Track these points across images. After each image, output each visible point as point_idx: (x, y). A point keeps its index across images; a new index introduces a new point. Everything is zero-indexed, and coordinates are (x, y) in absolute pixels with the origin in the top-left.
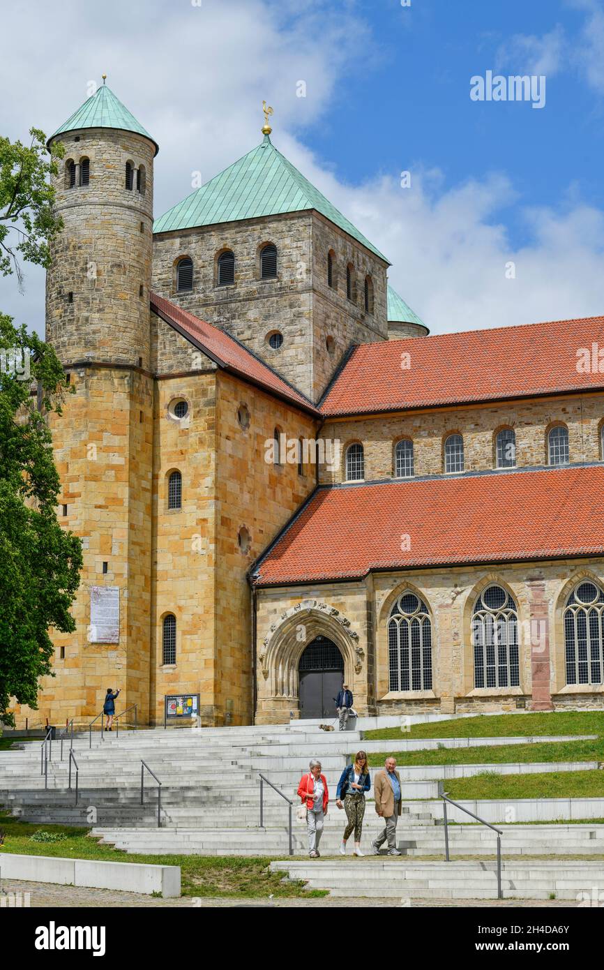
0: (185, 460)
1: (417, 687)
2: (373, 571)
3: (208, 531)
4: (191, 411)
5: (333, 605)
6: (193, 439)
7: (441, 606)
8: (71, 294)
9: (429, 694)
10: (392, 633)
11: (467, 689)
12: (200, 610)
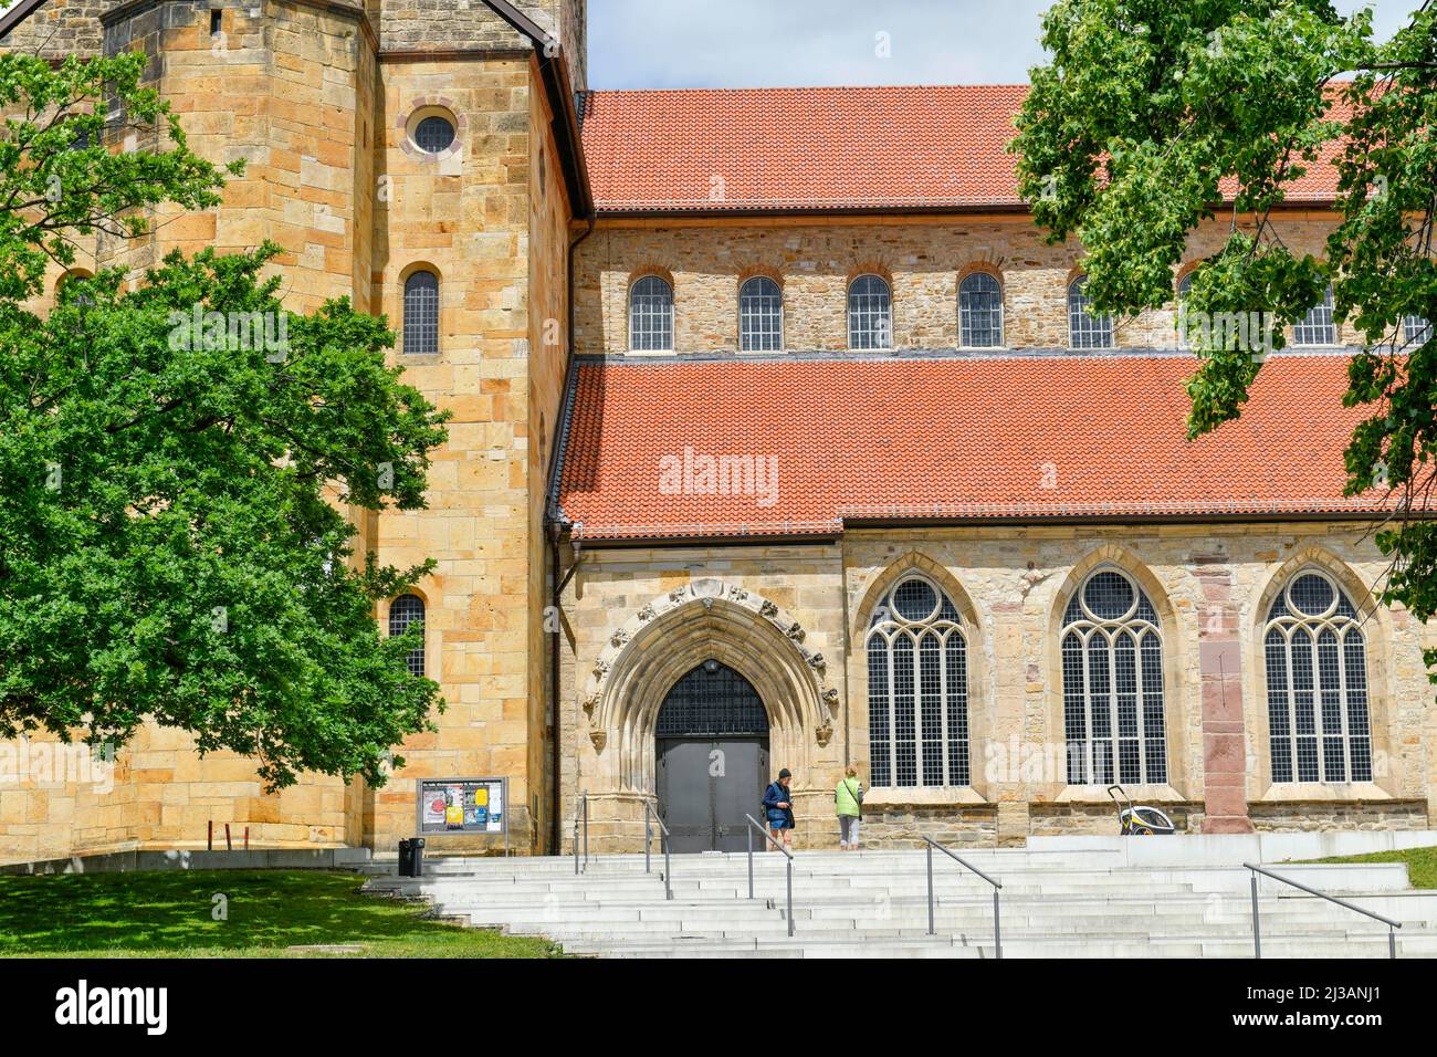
0: (450, 245)
1: (933, 780)
2: (848, 525)
3: (512, 409)
4: (466, 138)
5: (764, 592)
6: (472, 199)
7: (997, 608)
10: (876, 661)
12: (491, 587)
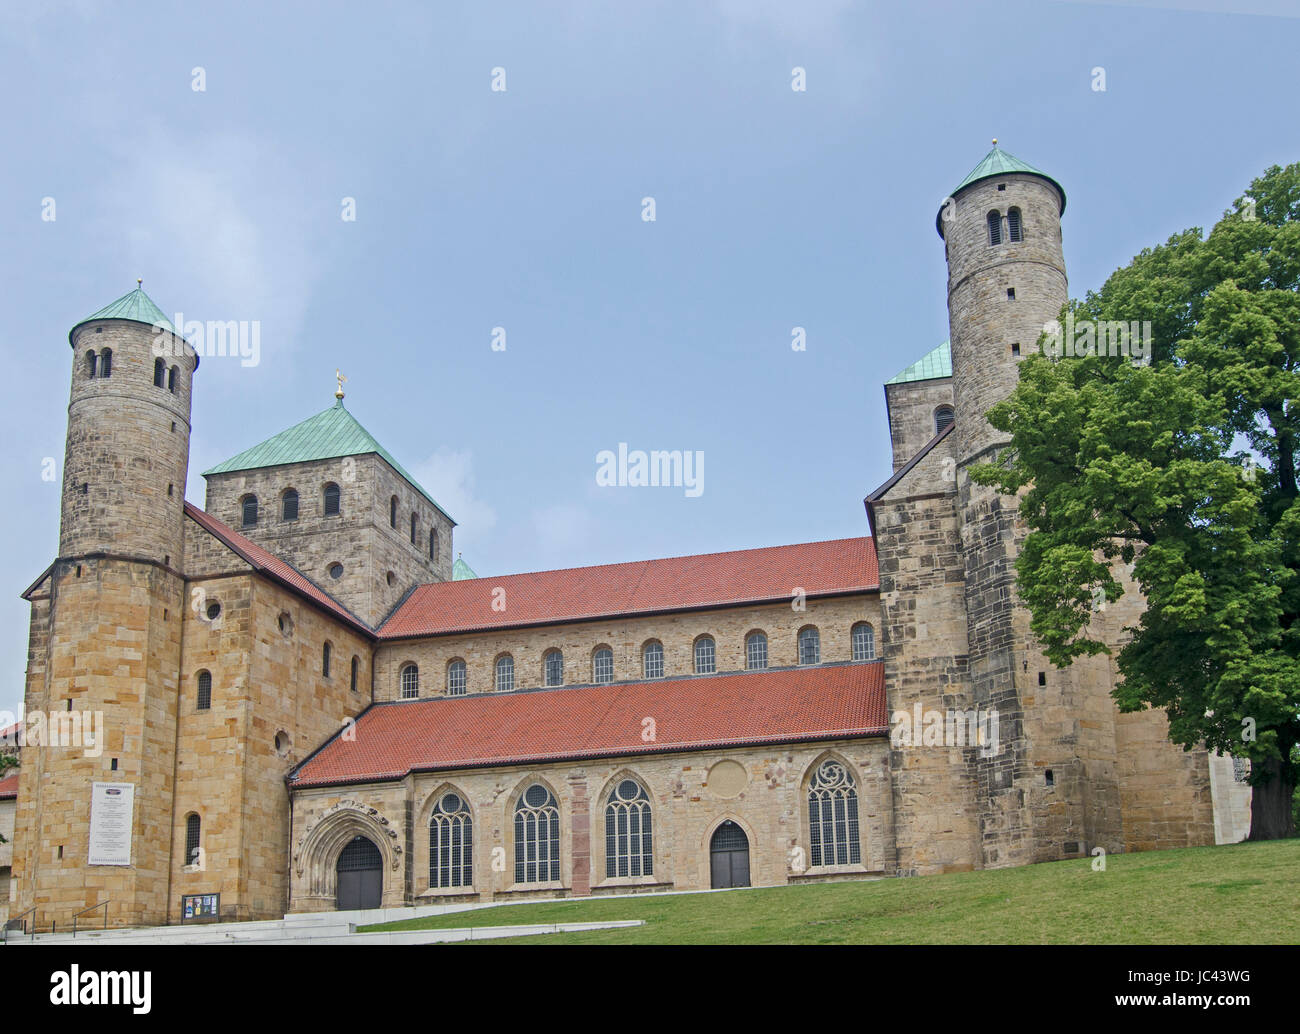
0: (215, 660)
1: (456, 883)
2: (414, 772)
3: (237, 731)
4: (224, 613)
5: (371, 805)
6: (225, 640)
7: (482, 805)
8: (86, 485)
9: (469, 890)
10: (433, 833)
11: (507, 884)
12: (226, 809)
